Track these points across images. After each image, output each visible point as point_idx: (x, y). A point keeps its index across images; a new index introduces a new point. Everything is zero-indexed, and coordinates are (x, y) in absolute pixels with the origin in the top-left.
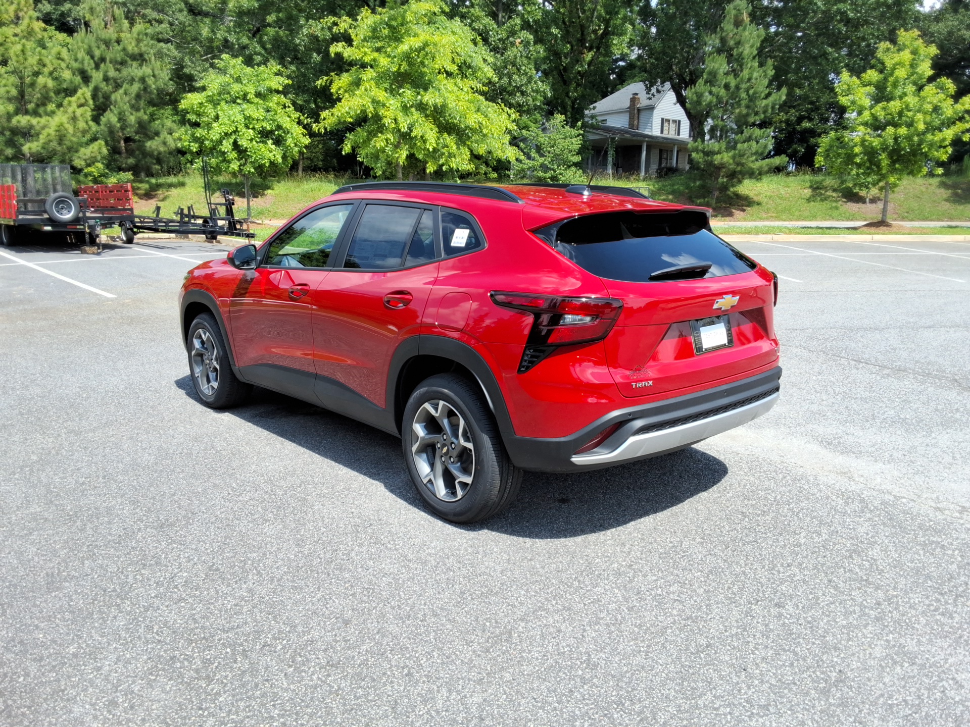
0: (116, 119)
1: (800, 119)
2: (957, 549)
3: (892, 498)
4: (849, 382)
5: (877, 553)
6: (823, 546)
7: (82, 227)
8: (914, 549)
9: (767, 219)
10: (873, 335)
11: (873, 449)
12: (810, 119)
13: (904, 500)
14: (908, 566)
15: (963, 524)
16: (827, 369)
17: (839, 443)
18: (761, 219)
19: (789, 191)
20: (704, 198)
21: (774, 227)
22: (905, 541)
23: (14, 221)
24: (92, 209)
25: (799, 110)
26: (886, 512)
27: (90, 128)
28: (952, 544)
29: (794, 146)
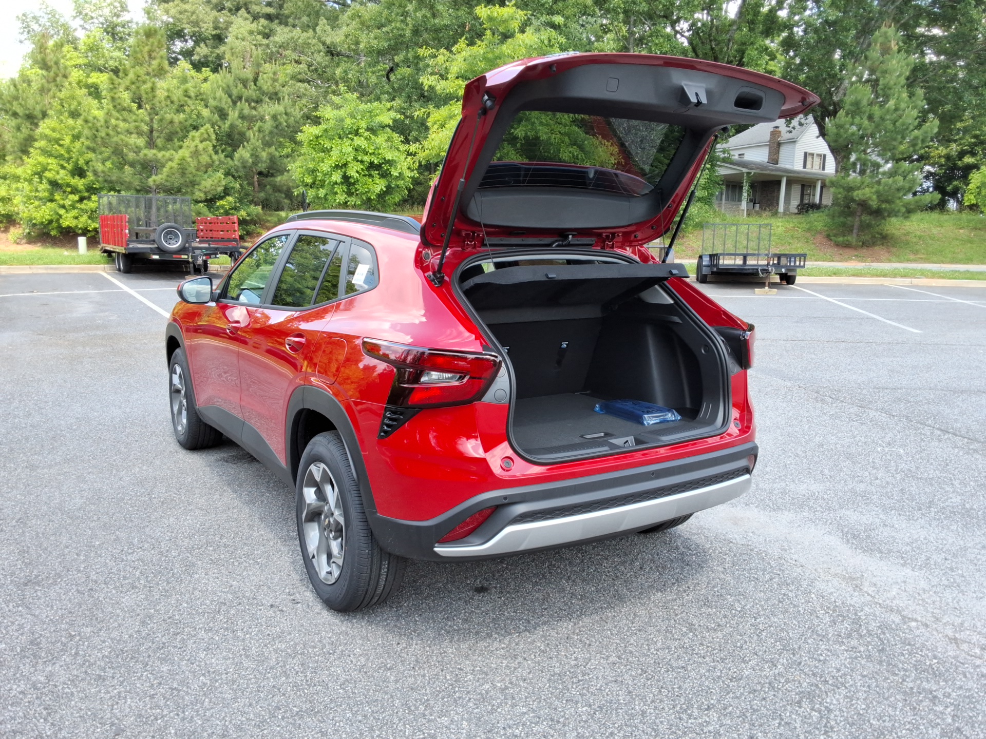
0: (249, 155)
1: (962, 154)
2: (952, 704)
3: (898, 619)
4: (921, 458)
5: (838, 700)
6: (770, 684)
7: (186, 257)
8: (893, 699)
9: (915, 261)
10: (978, 399)
11: (909, 548)
12: (973, 154)
13: (913, 624)
14: (871, 724)
15: (978, 666)
16: (901, 438)
17: (868, 537)
18: (909, 261)
19: (943, 230)
20: (844, 236)
21: (914, 270)
22: (886, 685)
23: (125, 249)
24: (198, 240)
25: (961, 144)
26: (880, 639)
27: (213, 162)
28: (949, 696)
29: (955, 183)
